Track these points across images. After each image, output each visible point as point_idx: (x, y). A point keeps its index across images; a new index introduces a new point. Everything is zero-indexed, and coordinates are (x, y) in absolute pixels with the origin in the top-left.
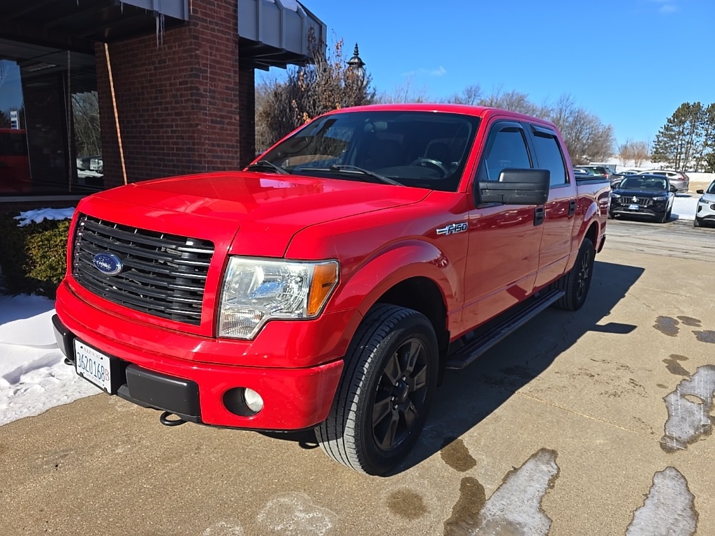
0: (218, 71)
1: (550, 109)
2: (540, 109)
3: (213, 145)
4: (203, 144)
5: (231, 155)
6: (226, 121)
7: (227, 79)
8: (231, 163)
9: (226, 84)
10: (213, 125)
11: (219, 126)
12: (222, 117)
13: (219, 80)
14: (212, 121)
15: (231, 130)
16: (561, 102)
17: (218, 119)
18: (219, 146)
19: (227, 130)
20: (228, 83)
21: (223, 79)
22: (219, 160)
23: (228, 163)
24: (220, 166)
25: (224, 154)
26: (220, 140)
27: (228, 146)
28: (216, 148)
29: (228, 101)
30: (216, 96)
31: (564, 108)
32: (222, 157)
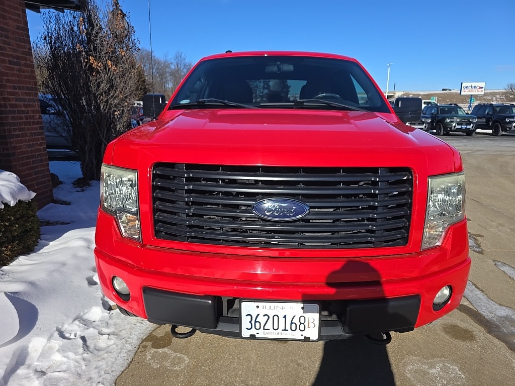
0: (8, 9)
1: (170, 62)
2: (163, 63)
3: (14, 88)
4: (5, 87)
5: (31, 97)
6: (23, 62)
7: (16, 18)
8: (33, 106)
9: (16, 24)
10: (12, 66)
11: (16, 67)
12: (18, 58)
13: (10, 19)
14: (10, 62)
15: (28, 72)
16: (177, 57)
17: (15, 61)
18: (20, 88)
19: (24, 71)
20: (18, 23)
21: (14, 17)
22: (22, 103)
23: (30, 106)
24: (23, 109)
25: (26, 97)
26: (19, 82)
27: (28, 88)
28: (17, 91)
29: (22, 42)
30: (10, 35)
31: (179, 62)
32: (24, 100)
